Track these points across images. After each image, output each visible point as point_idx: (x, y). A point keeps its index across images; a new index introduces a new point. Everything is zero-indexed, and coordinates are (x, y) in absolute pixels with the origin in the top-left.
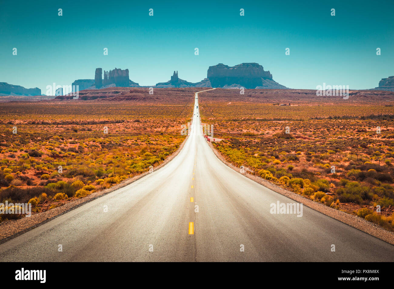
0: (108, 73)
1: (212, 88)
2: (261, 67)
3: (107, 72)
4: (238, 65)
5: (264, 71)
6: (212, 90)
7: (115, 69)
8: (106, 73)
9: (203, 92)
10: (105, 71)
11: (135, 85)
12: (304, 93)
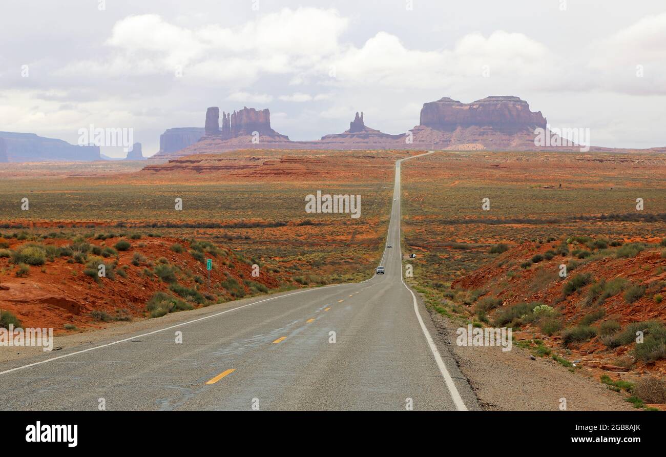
0: (230, 117)
1: (427, 152)
2: (526, 105)
3: (229, 114)
4: (479, 101)
5: (530, 112)
6: (428, 155)
7: (243, 108)
8: (227, 117)
9: (411, 159)
10: (224, 113)
11: (281, 140)
12: (597, 160)
